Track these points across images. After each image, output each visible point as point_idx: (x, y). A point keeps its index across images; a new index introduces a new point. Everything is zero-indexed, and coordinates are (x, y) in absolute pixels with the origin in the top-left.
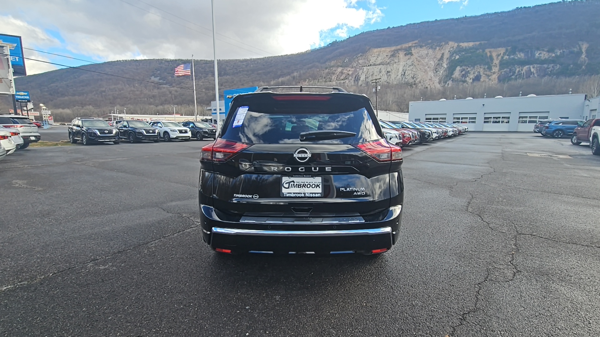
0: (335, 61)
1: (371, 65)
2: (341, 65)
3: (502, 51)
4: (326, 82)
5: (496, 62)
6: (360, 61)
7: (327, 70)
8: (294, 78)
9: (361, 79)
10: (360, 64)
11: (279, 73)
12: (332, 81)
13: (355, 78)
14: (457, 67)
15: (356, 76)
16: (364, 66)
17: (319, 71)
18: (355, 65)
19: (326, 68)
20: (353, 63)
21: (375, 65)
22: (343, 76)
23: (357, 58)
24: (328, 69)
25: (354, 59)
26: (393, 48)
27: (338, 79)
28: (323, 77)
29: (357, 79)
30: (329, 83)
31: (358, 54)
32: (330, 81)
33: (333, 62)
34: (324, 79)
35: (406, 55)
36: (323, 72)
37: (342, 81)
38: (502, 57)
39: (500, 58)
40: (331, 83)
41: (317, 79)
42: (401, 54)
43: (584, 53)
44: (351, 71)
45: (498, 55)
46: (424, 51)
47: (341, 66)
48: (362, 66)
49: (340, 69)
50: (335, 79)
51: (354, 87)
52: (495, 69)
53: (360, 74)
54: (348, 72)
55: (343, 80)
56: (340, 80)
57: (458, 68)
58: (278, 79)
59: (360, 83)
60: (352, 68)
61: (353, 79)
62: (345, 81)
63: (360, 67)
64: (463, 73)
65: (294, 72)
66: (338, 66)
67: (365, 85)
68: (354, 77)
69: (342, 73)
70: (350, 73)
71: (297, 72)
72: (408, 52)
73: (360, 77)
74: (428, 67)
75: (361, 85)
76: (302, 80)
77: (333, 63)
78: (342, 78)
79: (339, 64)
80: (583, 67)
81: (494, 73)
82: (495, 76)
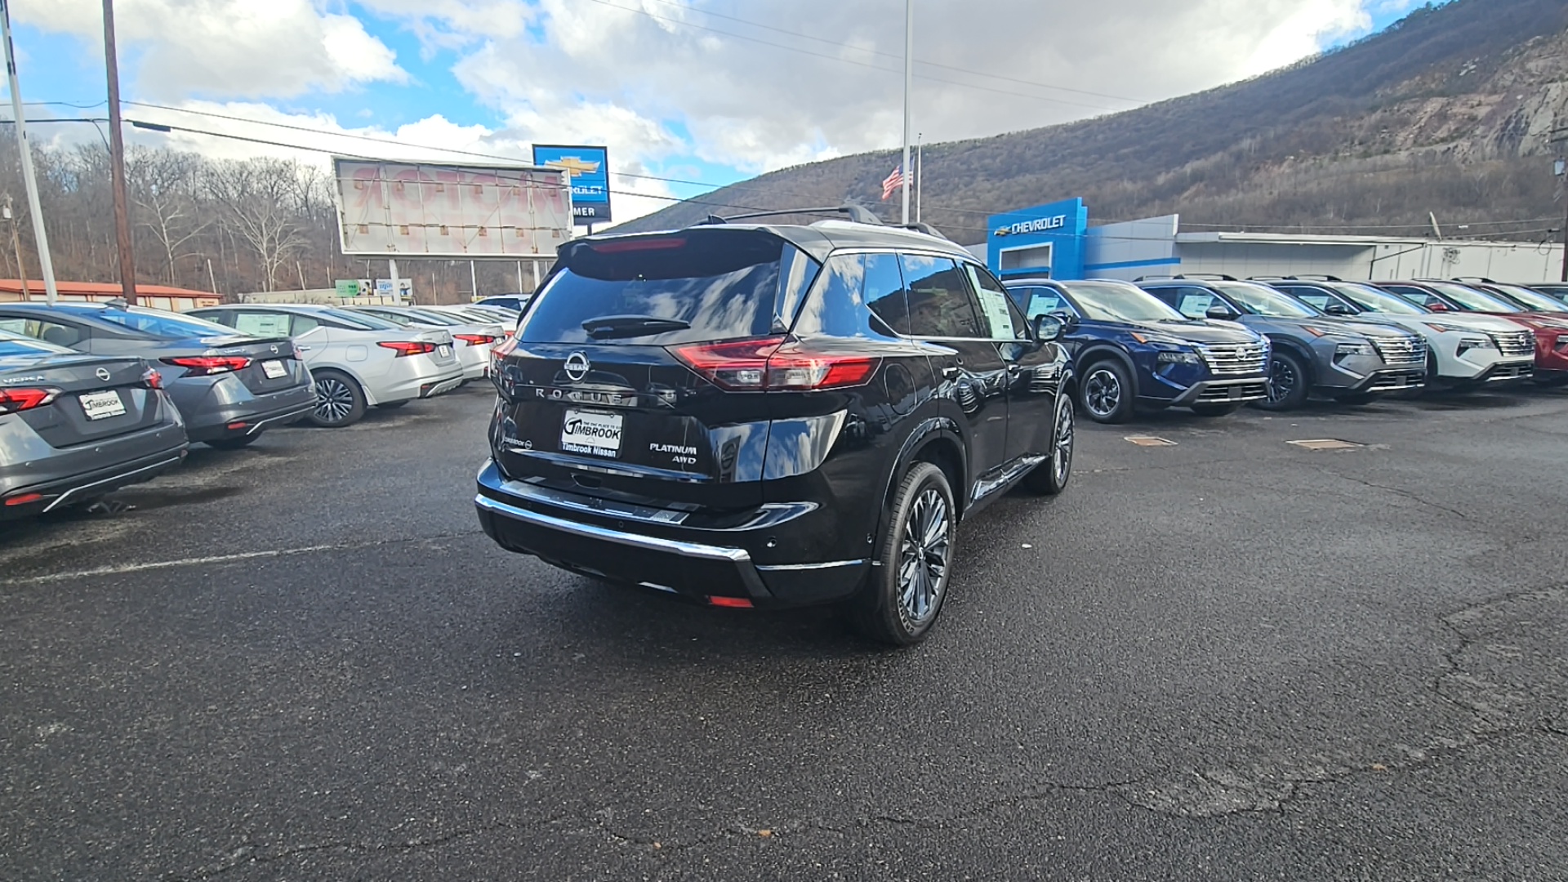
0: (1417, 78)
2: (1441, 87)
4: (1366, 155)
6: (1531, 65)
7: (1376, 116)
8: (1239, 156)
9: (1534, 129)
10: (1533, 76)
11: (1188, 147)
12: (1392, 150)
13: (1503, 130)
15: (1508, 123)
16: (1551, 82)
17: (1343, 121)
18: (1508, 79)
19: (1373, 109)
20: (1497, 76)
22: (1445, 127)
23: (1521, 54)
24: (1379, 112)
25: (1505, 61)
27: (1420, 140)
28: (1356, 142)
29: (1513, 131)
30: (1379, 157)
31: (1527, 39)
32: (1386, 152)
33: (1406, 82)
34: (1358, 147)
36: (1357, 124)
37: (1443, 147)
40: (1387, 157)
41: (1327, 151)
44: (1488, 104)
47: (1442, 94)
48: (1542, 83)
49: (1433, 106)
50: (1409, 142)
51: (1493, 161)
53: (1529, 110)
54: (1472, 110)
55: (1443, 140)
56: (1430, 144)
58: (1183, 167)
59: (1526, 144)
60: (1495, 93)
61: (1492, 135)
62: (1451, 145)
63: (1530, 84)
65: (1241, 139)
66: (1428, 95)
67: (1548, 151)
68: (1498, 127)
69: (1442, 117)
70: (1483, 112)
71: (1253, 137)
73: (1528, 124)
75: (1531, 153)
76: (1270, 161)
77: (1404, 86)
78: (1442, 133)
79: (1433, 86)
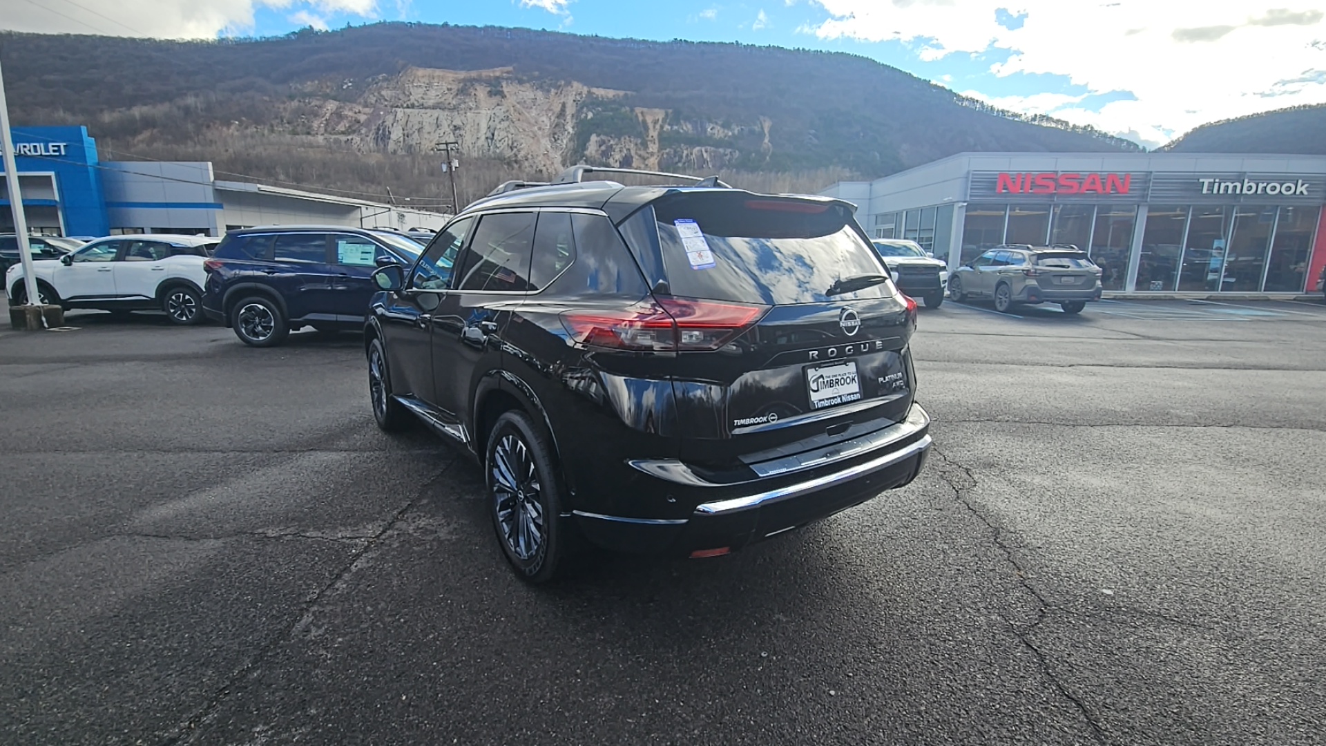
0: (316, 82)
1: (413, 106)
2: (333, 93)
3: (660, 114)
4: (294, 133)
5: (653, 133)
6: (383, 93)
7: (295, 104)
8: (187, 110)
9: (394, 137)
10: (386, 100)
11: (128, 90)
12: (313, 133)
13: (377, 133)
14: (591, 134)
15: (379, 129)
16: (397, 107)
17: (271, 101)
18: (373, 100)
19: (291, 98)
20: (366, 95)
21: (422, 107)
22: (342, 124)
23: (376, 83)
24: (296, 101)
25: (369, 85)
26: (462, 75)
27: (329, 129)
28: (285, 121)
29: (382, 136)
30: (304, 137)
31: (379, 73)
32: (309, 133)
33: (309, 83)
34: (287, 125)
35: (491, 94)
36: (282, 106)
37: (343, 138)
38: (662, 127)
39: (658, 126)
40: (310, 137)
41: (265, 124)
42: (481, 92)
43: (767, 135)
44: (365, 114)
45: (656, 122)
46: (527, 93)
47: (335, 99)
48: (392, 107)
49: (331, 106)
50: (322, 130)
51: (375, 153)
52: (653, 148)
53: (388, 123)
54: (356, 115)
55: (343, 133)
56: (335, 134)
57: (594, 138)
58: (129, 108)
59: (391, 146)
60: (367, 106)
61: (372, 136)
62: (350, 137)
63: (386, 106)
64: (603, 148)
65: (185, 94)
66: (326, 97)
67: (404, 153)
68: (373, 131)
69: (338, 115)
70: (362, 118)
71: (197, 96)
72: (496, 91)
73: (390, 133)
74: (540, 129)
75: (395, 152)
76: (218, 122)
77: (309, 86)
78: (341, 127)
79: (328, 91)
80: (768, 158)
81: (652, 154)
82: (653, 161)
